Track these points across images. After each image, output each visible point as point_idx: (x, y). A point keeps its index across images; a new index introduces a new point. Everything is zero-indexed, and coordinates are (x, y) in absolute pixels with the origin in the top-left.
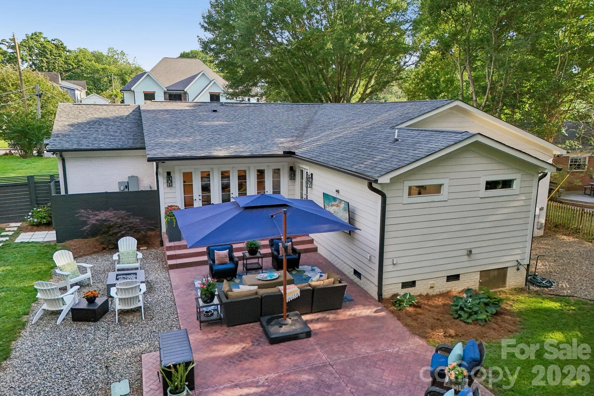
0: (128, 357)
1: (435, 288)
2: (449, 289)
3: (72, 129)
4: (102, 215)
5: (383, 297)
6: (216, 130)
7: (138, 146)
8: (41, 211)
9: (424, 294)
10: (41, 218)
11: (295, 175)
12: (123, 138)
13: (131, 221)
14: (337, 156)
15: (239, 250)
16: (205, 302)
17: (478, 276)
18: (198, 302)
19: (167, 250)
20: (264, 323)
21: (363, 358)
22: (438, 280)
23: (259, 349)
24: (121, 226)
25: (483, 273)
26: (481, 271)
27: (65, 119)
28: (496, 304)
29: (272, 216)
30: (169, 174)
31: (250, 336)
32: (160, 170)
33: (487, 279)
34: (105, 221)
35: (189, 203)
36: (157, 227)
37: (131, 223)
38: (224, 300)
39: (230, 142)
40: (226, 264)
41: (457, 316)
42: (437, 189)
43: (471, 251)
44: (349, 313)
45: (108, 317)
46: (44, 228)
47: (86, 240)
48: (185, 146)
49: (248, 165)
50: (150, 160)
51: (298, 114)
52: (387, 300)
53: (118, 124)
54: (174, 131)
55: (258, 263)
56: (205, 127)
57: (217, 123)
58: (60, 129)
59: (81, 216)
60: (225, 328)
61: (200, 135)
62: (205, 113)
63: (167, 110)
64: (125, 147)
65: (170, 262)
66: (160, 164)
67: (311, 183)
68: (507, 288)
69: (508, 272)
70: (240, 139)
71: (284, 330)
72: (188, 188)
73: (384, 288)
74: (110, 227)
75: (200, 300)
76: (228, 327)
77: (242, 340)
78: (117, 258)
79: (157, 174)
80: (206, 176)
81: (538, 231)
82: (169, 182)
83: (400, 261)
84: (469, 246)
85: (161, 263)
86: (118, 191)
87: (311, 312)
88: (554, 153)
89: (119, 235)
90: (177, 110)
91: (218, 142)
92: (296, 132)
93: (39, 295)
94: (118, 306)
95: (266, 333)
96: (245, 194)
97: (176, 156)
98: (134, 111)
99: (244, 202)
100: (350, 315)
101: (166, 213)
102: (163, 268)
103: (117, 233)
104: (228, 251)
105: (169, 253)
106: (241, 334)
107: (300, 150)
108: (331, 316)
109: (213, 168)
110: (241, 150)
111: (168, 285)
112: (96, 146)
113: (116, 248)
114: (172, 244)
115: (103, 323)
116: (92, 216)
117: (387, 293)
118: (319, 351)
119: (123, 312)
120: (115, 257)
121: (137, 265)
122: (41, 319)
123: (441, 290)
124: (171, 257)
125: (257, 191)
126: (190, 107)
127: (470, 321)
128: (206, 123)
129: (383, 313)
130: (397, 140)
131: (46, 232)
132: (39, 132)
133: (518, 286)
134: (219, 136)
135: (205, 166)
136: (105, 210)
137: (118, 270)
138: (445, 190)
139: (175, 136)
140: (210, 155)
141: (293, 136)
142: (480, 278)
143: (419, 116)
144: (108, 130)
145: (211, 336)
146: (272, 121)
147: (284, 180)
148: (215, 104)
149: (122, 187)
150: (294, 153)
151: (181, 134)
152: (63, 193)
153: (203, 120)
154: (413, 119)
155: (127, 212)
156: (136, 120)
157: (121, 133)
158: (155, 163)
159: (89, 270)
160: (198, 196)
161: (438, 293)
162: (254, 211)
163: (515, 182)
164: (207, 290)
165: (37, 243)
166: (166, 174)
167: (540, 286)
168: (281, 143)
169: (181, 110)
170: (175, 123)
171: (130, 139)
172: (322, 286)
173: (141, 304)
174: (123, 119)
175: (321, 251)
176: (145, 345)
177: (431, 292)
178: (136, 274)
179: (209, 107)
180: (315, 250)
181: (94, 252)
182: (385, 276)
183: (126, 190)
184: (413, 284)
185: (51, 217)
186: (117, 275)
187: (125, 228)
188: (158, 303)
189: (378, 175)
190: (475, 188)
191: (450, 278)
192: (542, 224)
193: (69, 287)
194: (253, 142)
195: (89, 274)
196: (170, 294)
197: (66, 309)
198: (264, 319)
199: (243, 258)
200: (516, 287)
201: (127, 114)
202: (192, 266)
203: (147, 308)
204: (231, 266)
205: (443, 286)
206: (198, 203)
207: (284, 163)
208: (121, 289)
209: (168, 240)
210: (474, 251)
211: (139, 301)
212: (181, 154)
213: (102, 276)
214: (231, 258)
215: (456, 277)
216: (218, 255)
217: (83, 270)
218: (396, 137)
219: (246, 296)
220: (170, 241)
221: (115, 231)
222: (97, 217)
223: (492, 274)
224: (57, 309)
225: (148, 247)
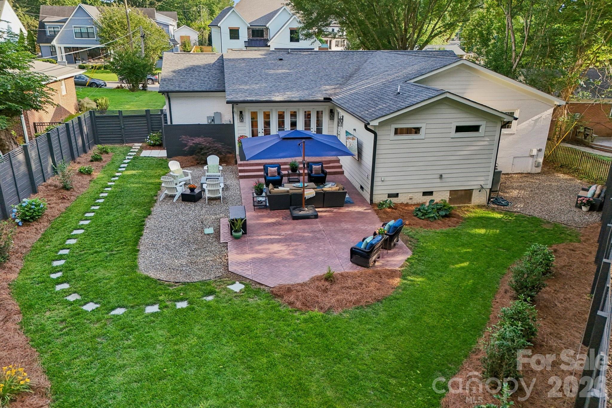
0: (213, 219)
1: (413, 200)
2: (424, 201)
3: (174, 74)
4: (197, 140)
5: (374, 202)
6: (279, 78)
7: (221, 89)
8: (155, 135)
9: (405, 203)
10: (156, 140)
11: (333, 116)
12: (211, 83)
13: (216, 145)
14: (356, 104)
15: (285, 169)
16: (257, 194)
17: (448, 194)
18: (253, 195)
19: (239, 166)
20: (291, 209)
21: (344, 230)
22: (416, 194)
23: (285, 221)
24: (209, 148)
25: (452, 192)
26: (450, 191)
27: (168, 66)
28: (448, 210)
29: (299, 145)
30: (241, 112)
31: (282, 215)
32: (235, 110)
33: (456, 196)
34: (199, 144)
35: (254, 134)
36: (233, 151)
37: (216, 147)
38: (268, 194)
39: (287, 89)
40: (275, 176)
41: (415, 214)
42: (417, 130)
43: (441, 176)
44: (347, 209)
45: (202, 201)
46: (157, 148)
47: (186, 158)
48: (253, 92)
49: (298, 107)
50: (228, 102)
51: (350, 61)
52: (376, 205)
53: (207, 70)
54: (247, 78)
55: (298, 178)
56: (270, 75)
57: (280, 71)
58: (166, 74)
59: (183, 140)
60: (269, 211)
61: (266, 83)
62: (273, 62)
63: (243, 59)
64: (212, 90)
65: (240, 174)
66: (235, 105)
67: (342, 123)
68: (472, 204)
69: (473, 193)
70: (294, 86)
71: (302, 213)
72: (254, 124)
73: (374, 197)
74: (202, 149)
75: (255, 194)
76: (271, 210)
77: (277, 217)
78: (207, 169)
79: (233, 113)
80: (267, 116)
81: (536, 168)
82: (241, 118)
83: (386, 179)
84: (441, 172)
85: (235, 175)
86: (207, 123)
87: (323, 207)
88: (555, 103)
89: (208, 154)
90: (251, 59)
91: (277, 89)
92: (342, 80)
93: (163, 185)
94: (207, 195)
95: (291, 214)
96: (284, 130)
97: (246, 100)
98: (218, 59)
99: (282, 134)
100: (348, 210)
101: (238, 141)
102: (236, 178)
103: (206, 153)
104: (277, 168)
105: (240, 168)
106: (278, 214)
107: (337, 97)
108: (335, 210)
109: (272, 109)
110: (293, 96)
111: (238, 187)
112: (191, 89)
113: (206, 163)
114: (242, 162)
115: (199, 203)
116: (190, 141)
117: (377, 199)
118: (320, 225)
119: (210, 199)
120: (205, 168)
121: (219, 174)
122: (164, 199)
123: (418, 201)
124: (241, 171)
125: (304, 128)
126: (262, 55)
127: (423, 218)
128: (272, 72)
129: (370, 211)
130: (399, 93)
131: (159, 151)
132: (144, 69)
133: (482, 204)
134: (279, 83)
135: (266, 108)
136: (199, 137)
137: (207, 176)
138: (422, 131)
139: (246, 83)
140: (269, 99)
141: (337, 84)
142: (450, 196)
143: (429, 72)
144: (199, 76)
145: (259, 214)
146: (325, 69)
147: (325, 119)
148: (283, 52)
149: (210, 120)
150: (331, 99)
151: (252, 81)
152: (169, 123)
153: (270, 69)
154: (423, 74)
155: (213, 139)
156: (220, 67)
157: (209, 78)
158: (231, 105)
159: (189, 175)
160: (261, 130)
161: (416, 203)
162: (289, 141)
163: (481, 127)
164: (258, 187)
165: (154, 157)
166: (239, 113)
167: (498, 205)
168: (325, 90)
169: (255, 59)
170: (249, 71)
171: (215, 83)
172: (330, 191)
173: (221, 195)
174: (210, 66)
175: (346, 174)
176: (222, 215)
177: (410, 202)
178: (218, 179)
179: (278, 55)
180: (342, 173)
181: (192, 166)
182: (375, 188)
183: (213, 123)
184: (397, 195)
185: (162, 140)
186: (207, 179)
187: (212, 150)
188: (231, 196)
189: (371, 120)
190: (448, 130)
191: (425, 194)
192: (539, 163)
193: (178, 183)
194: (304, 89)
195: (190, 177)
196: (239, 192)
197: (178, 194)
198: (291, 208)
199: (288, 175)
200: (479, 204)
201: (213, 62)
202: (254, 178)
203: (224, 198)
204: (278, 178)
205: (419, 199)
206: (261, 134)
207: (325, 107)
208: (209, 184)
209: (239, 159)
210: (444, 176)
211: (220, 193)
212: (249, 99)
213: (197, 180)
214: (279, 173)
215: (431, 193)
216: (270, 170)
217: (186, 175)
218: (398, 91)
219: (281, 193)
220: (241, 160)
221: (206, 151)
222: (193, 141)
223: (460, 193)
224: (173, 194)
225: (227, 164)
